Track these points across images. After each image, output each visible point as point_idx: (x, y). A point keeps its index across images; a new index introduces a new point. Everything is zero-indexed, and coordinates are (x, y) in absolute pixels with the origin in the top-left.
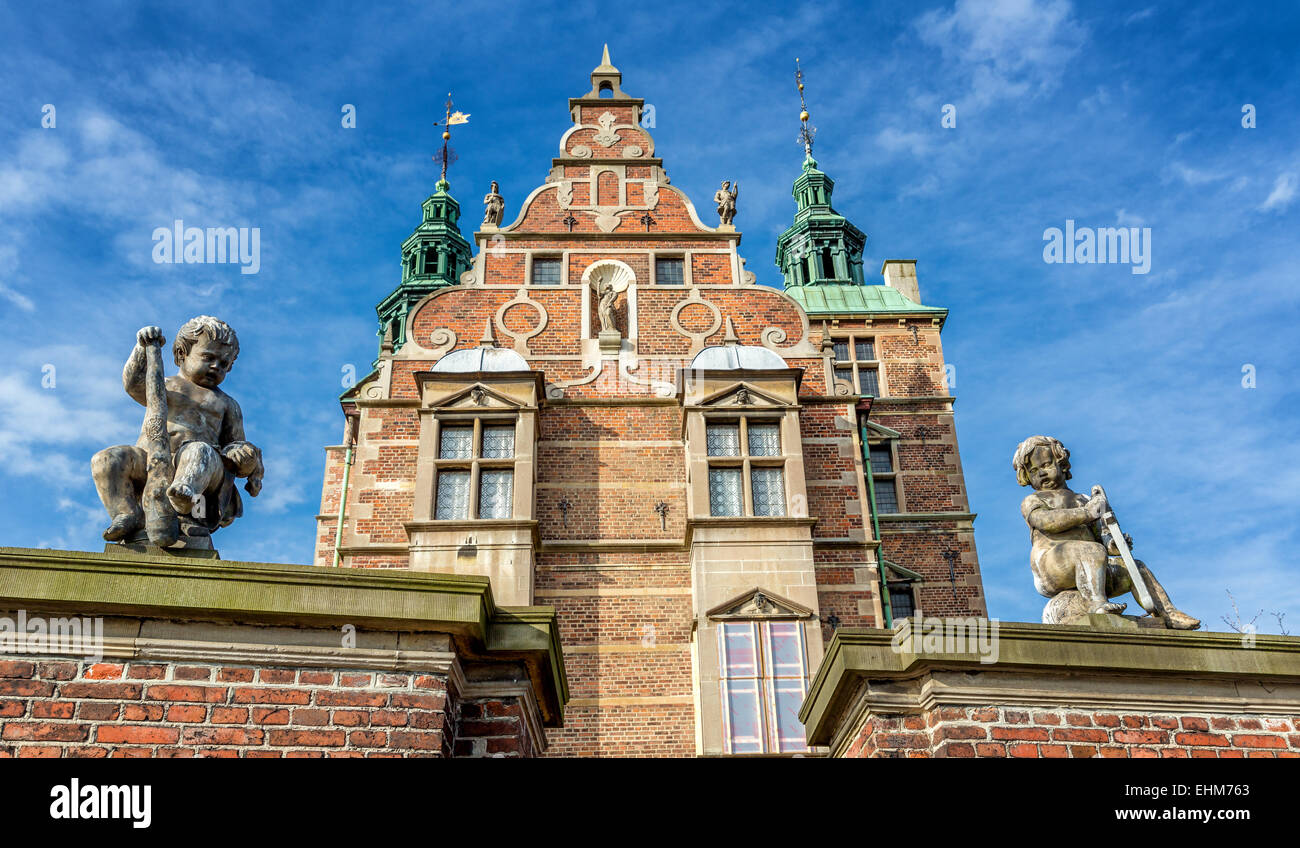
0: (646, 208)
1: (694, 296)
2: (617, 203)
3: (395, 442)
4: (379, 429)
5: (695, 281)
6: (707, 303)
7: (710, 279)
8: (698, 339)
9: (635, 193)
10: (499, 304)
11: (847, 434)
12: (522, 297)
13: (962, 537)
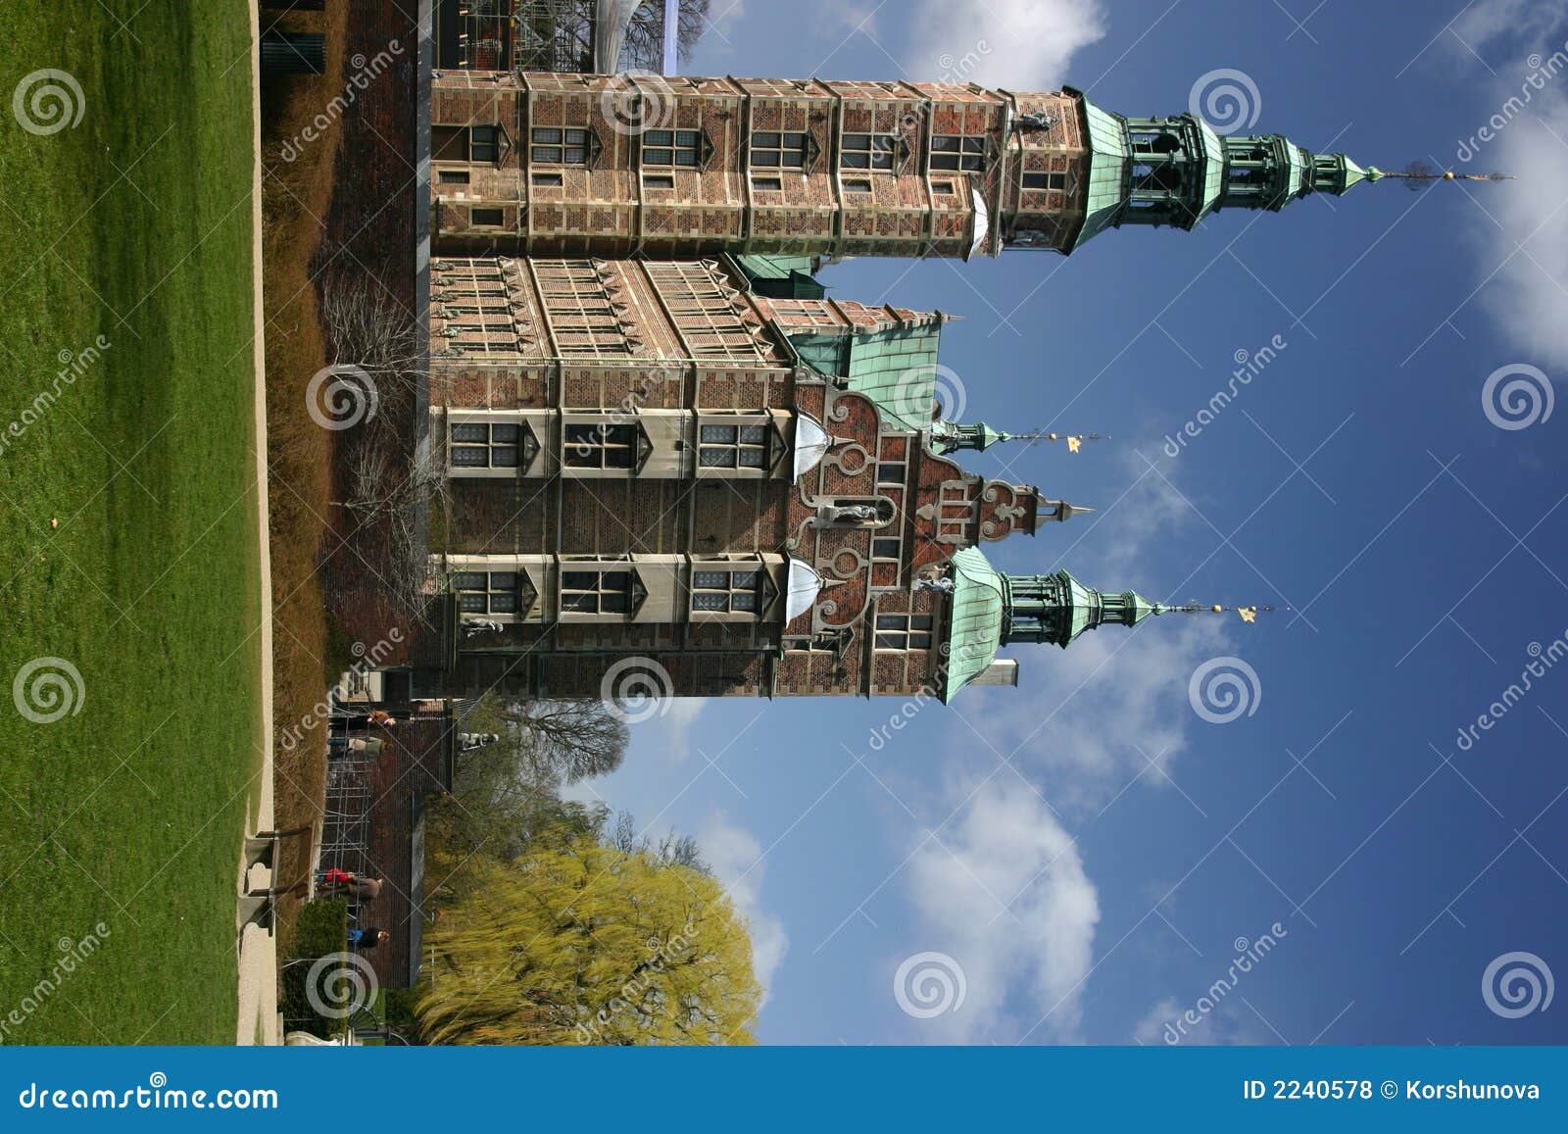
0: (938, 536)
1: (862, 563)
2: (943, 516)
3: (767, 390)
4: (776, 380)
5: (875, 564)
6: (858, 570)
7: (877, 573)
8: (831, 564)
9: (953, 529)
10: (865, 446)
11: (757, 643)
12: (869, 459)
13: (756, 689)
